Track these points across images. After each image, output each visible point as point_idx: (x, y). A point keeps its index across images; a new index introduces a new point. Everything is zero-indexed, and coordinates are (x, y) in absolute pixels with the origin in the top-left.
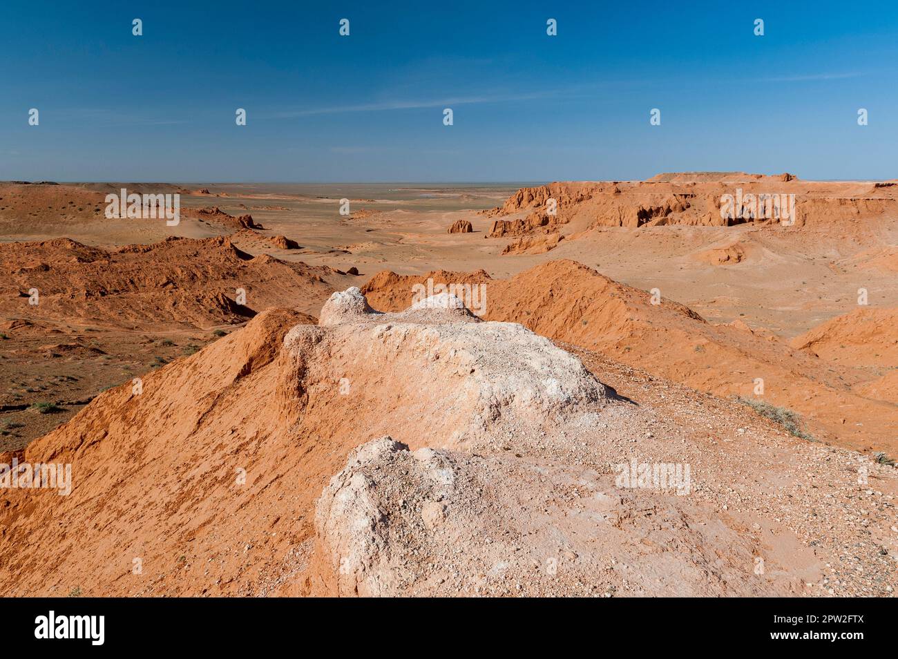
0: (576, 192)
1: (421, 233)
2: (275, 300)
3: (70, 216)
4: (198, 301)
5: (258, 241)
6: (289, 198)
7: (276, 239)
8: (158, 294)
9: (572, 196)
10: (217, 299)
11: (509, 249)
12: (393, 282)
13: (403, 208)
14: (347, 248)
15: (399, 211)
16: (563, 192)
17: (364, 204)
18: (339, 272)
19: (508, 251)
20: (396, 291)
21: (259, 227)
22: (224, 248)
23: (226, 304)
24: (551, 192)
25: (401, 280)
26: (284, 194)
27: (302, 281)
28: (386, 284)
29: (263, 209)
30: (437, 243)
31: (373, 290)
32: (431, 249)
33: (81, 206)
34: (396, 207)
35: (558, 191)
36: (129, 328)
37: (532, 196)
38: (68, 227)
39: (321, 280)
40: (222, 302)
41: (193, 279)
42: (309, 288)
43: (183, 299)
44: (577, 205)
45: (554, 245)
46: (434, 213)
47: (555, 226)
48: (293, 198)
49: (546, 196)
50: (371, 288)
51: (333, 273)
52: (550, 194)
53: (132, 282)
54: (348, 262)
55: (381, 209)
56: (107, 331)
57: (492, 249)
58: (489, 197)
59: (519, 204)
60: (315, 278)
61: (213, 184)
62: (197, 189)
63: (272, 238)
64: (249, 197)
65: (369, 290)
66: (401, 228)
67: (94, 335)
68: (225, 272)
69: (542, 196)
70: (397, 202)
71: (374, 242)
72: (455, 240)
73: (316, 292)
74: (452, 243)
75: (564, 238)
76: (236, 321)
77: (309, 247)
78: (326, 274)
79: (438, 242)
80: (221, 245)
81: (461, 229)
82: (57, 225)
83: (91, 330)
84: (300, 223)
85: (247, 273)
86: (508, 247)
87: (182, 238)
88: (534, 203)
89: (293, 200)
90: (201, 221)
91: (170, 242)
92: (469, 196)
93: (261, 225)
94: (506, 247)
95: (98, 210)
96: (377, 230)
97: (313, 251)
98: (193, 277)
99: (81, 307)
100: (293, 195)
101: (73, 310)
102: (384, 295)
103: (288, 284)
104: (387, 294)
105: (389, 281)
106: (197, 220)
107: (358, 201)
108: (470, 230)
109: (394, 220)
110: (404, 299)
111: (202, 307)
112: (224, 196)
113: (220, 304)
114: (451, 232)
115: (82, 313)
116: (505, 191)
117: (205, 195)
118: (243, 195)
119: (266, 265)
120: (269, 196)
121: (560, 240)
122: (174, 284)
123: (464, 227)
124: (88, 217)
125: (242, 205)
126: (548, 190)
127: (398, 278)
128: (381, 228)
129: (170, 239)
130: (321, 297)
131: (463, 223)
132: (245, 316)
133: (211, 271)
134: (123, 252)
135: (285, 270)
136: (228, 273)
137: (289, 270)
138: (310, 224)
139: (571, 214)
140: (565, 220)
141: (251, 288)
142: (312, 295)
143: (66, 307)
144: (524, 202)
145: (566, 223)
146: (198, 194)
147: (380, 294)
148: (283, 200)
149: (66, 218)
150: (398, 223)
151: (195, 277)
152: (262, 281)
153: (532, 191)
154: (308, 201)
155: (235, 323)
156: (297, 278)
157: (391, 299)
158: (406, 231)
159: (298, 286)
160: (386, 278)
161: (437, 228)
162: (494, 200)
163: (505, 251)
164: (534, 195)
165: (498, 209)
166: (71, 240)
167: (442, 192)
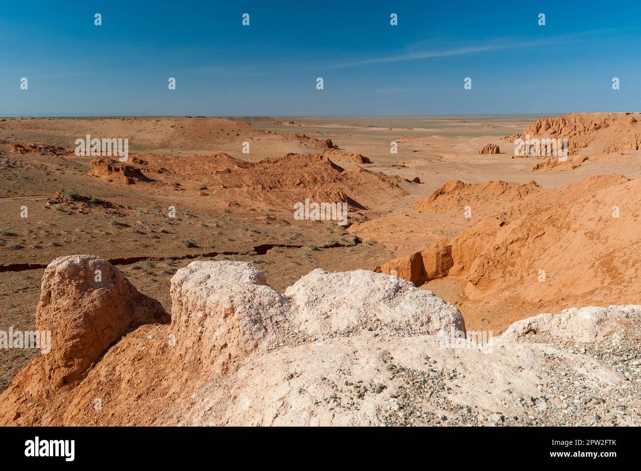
0: (590, 122)
1: (457, 153)
2: (369, 198)
3: (221, 139)
4: (328, 195)
5: (342, 157)
6: (349, 127)
7: (354, 156)
8: (302, 190)
9: (585, 125)
10: (339, 195)
11: (538, 167)
12: (460, 188)
13: (436, 134)
14: (404, 163)
15: (435, 137)
16: (578, 122)
17: (405, 131)
18: (407, 180)
19: (538, 168)
20: (462, 194)
21: (336, 147)
22: (324, 162)
23: (345, 198)
24: (567, 122)
25: (466, 186)
26: (345, 124)
27: (385, 185)
28: (454, 189)
29: (333, 135)
30: (472, 162)
31: (444, 193)
32: (472, 166)
33: (228, 132)
34: (432, 134)
35: (573, 121)
36: (291, 211)
37: (550, 125)
38: (220, 145)
39: (397, 186)
40: (342, 197)
41: (315, 181)
42: (390, 191)
43: (318, 193)
44: (595, 132)
45: (579, 164)
46: (462, 139)
47: (574, 149)
48: (351, 127)
49: (562, 125)
50: (442, 192)
51: (403, 181)
52: (565, 124)
53: (279, 181)
54: (409, 174)
55: (419, 135)
56: (280, 211)
57: (523, 167)
58: (504, 126)
59: (538, 131)
60: (393, 184)
61: (294, 117)
62: (286, 121)
63: (352, 155)
64: (321, 126)
65: (441, 193)
66: (438, 149)
67: (273, 213)
68: (335, 177)
69: (558, 125)
70: (431, 130)
71: (424, 160)
72: (488, 159)
73: (395, 194)
74: (485, 161)
75: (588, 159)
76: (351, 210)
77: (377, 163)
78: (399, 181)
79: (474, 161)
80: (321, 159)
81: (490, 151)
82: (215, 145)
83: (271, 210)
84: (362, 145)
85: (348, 179)
86: (538, 165)
87: (296, 154)
88: (551, 130)
89: (352, 129)
90: (301, 143)
91: (289, 157)
92: (489, 125)
93: (337, 146)
94: (535, 166)
95: (238, 135)
96: (420, 151)
97: (381, 165)
98: (315, 180)
99: (260, 196)
100: (352, 125)
101: (256, 197)
102: (453, 197)
103: (376, 187)
104: (455, 196)
105: (457, 187)
106: (298, 142)
107: (400, 129)
108: (498, 152)
109: (432, 143)
110: (469, 201)
111: (330, 199)
112: (303, 125)
113: (341, 198)
114: (482, 153)
115: (262, 199)
116: (517, 121)
117: (291, 125)
118: (317, 125)
119: (359, 174)
120: (335, 126)
121: (584, 160)
122: (304, 184)
123: (493, 150)
124: (232, 140)
125: (318, 132)
126: (564, 120)
127: (463, 185)
128: (423, 149)
129: (289, 155)
130: (400, 197)
131: (492, 146)
132: (357, 207)
133: (326, 177)
134: (261, 162)
135: (373, 177)
136: (336, 178)
137: (376, 178)
138: (370, 145)
139: (590, 140)
140: (584, 144)
141: (352, 189)
142: (393, 196)
143: (251, 196)
144: (542, 130)
145: (584, 147)
146: (287, 124)
147: (449, 196)
148: (345, 129)
149: (219, 140)
150: (436, 146)
151: (317, 180)
152: (358, 184)
153: (550, 121)
154: (363, 129)
155: (352, 212)
156: (381, 183)
157: (459, 200)
158: (444, 152)
159: (383, 189)
160: (455, 185)
161: (469, 150)
162: (510, 128)
163: (535, 168)
164: (551, 124)
165: (518, 135)
166: (226, 155)
167: (464, 122)
